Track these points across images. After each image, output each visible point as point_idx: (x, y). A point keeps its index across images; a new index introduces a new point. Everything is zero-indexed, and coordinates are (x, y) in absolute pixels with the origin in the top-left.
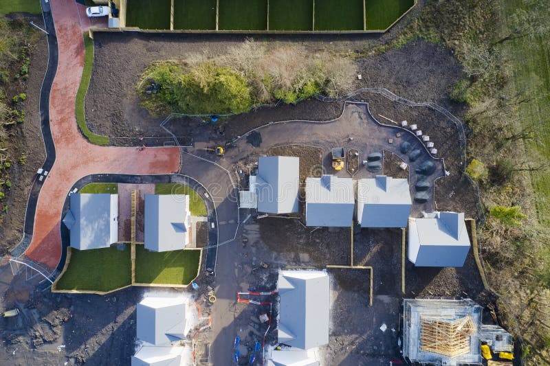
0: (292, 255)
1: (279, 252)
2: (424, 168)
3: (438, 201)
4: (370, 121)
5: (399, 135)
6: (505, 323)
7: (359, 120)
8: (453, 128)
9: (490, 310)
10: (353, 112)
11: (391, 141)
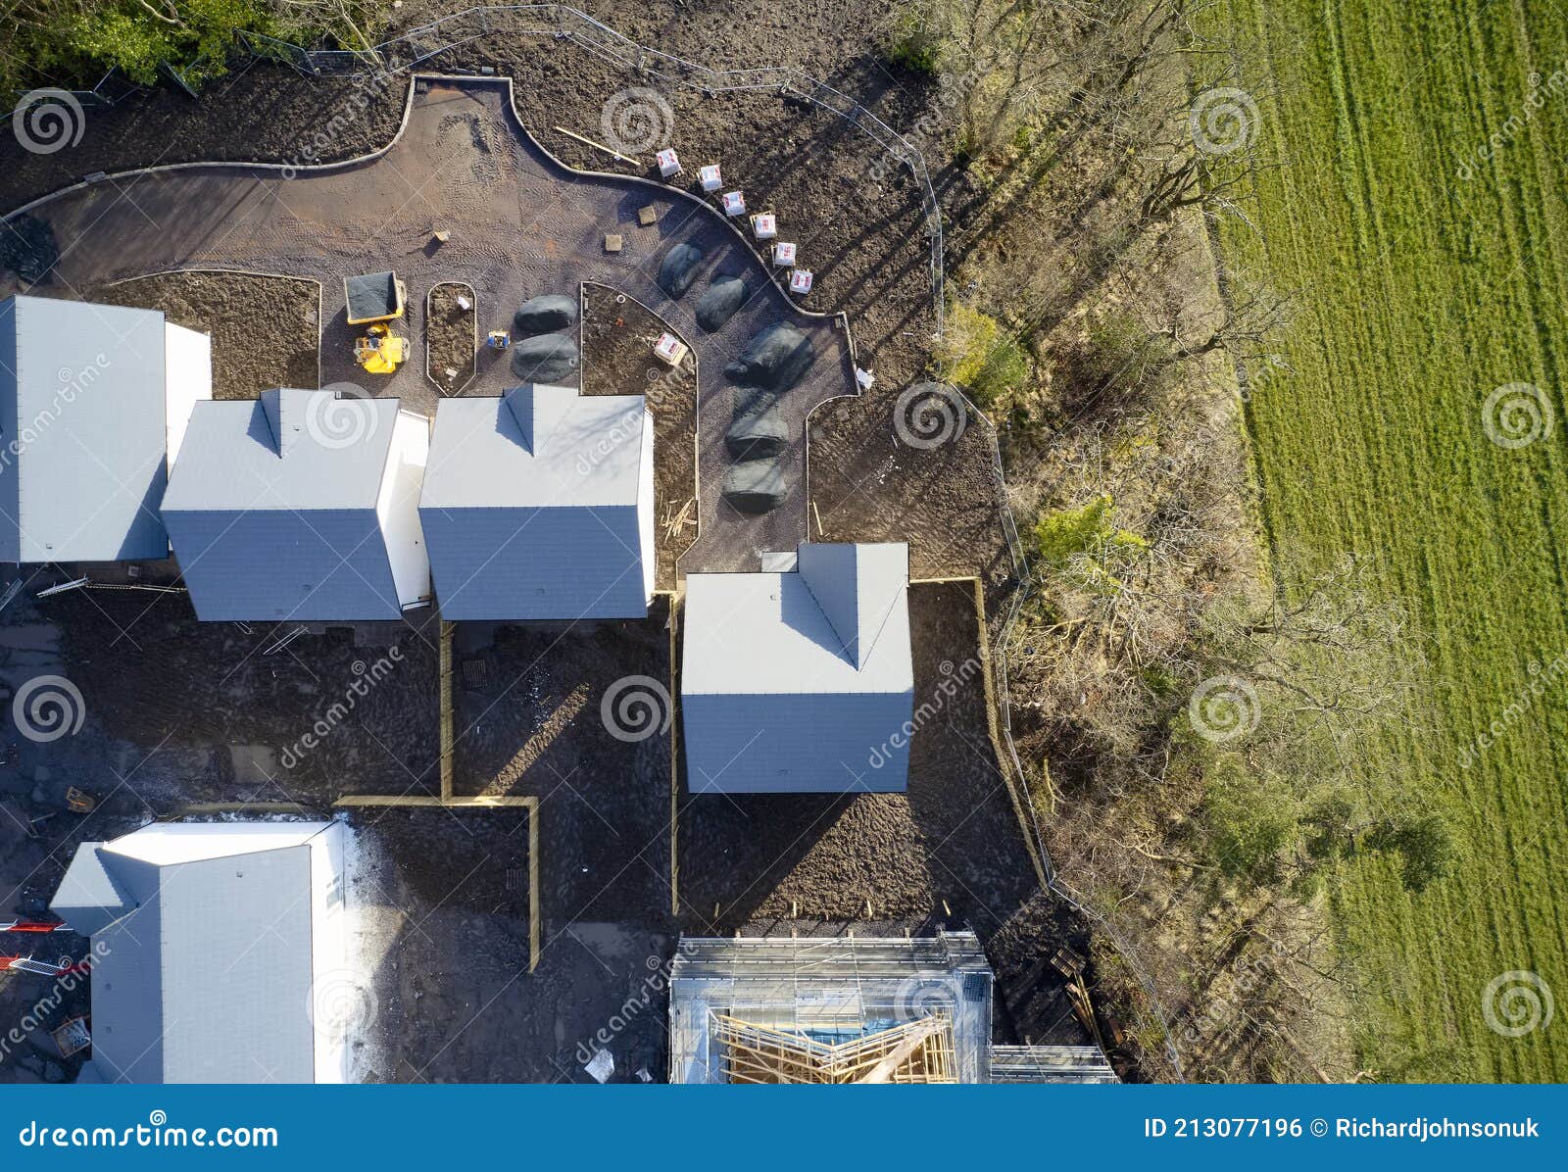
0: (204, 757)
1: (144, 744)
2: (759, 359)
3: (827, 503)
4: (522, 155)
5: (649, 215)
6: (1130, 1033)
7: (476, 152)
8: (899, 185)
9: (1064, 981)
10: (449, 122)
11: (615, 243)
